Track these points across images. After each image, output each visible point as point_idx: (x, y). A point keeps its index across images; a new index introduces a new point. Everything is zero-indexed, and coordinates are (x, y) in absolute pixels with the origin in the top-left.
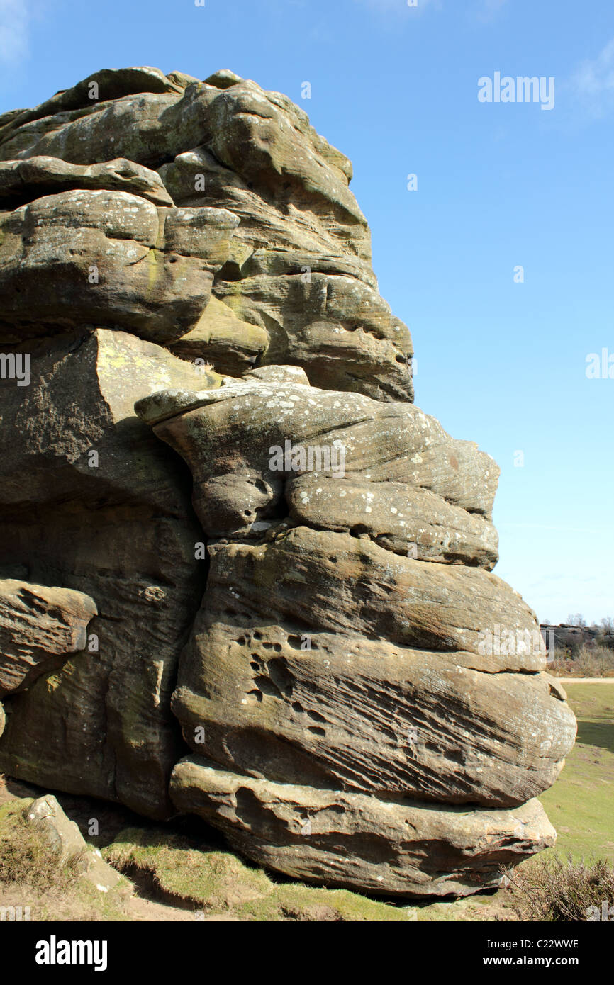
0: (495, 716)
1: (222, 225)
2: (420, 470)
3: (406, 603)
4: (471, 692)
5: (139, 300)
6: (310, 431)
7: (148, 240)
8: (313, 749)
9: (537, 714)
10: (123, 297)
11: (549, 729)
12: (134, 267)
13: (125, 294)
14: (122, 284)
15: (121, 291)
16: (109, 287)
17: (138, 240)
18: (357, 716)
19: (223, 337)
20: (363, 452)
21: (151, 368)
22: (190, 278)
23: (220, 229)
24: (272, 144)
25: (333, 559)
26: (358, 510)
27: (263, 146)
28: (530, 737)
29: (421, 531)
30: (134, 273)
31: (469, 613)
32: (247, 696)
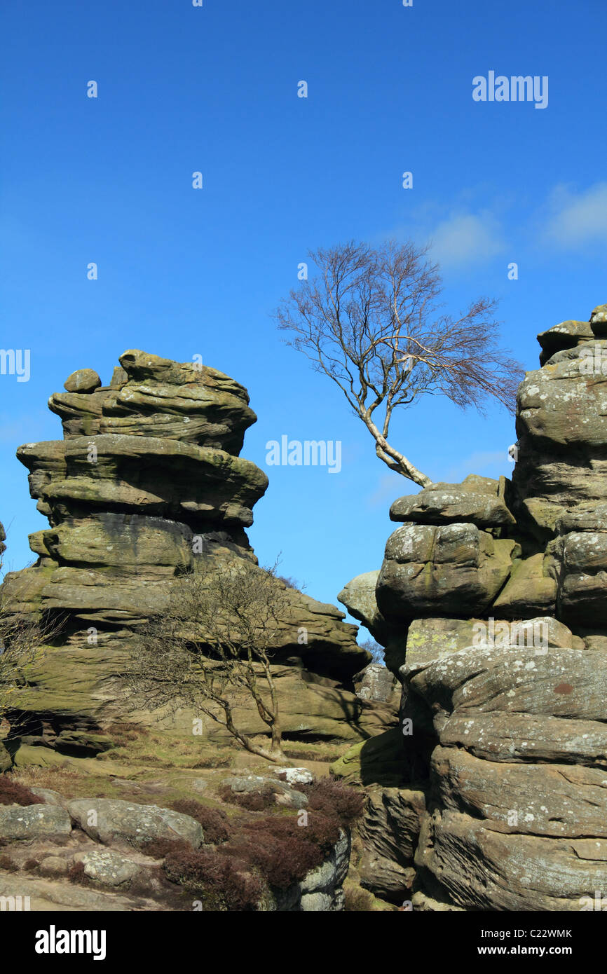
0: (493, 860)
1: (451, 540)
2: (514, 701)
3: (464, 789)
4: (484, 843)
5: (424, 599)
6: (457, 683)
7: (419, 560)
8: (439, 878)
9: (518, 860)
10: (416, 599)
11: (527, 870)
12: (417, 579)
13: (415, 597)
14: (412, 591)
15: (413, 596)
16: (407, 595)
17: (414, 561)
18: (454, 859)
19: (518, 598)
20: (478, 693)
21: (444, 640)
22: (449, 577)
23: (452, 542)
24: (544, 428)
25: (439, 764)
26: (460, 733)
27: (538, 432)
28: (512, 873)
29: (489, 743)
30: (417, 583)
31: (493, 795)
32: (427, 848)
